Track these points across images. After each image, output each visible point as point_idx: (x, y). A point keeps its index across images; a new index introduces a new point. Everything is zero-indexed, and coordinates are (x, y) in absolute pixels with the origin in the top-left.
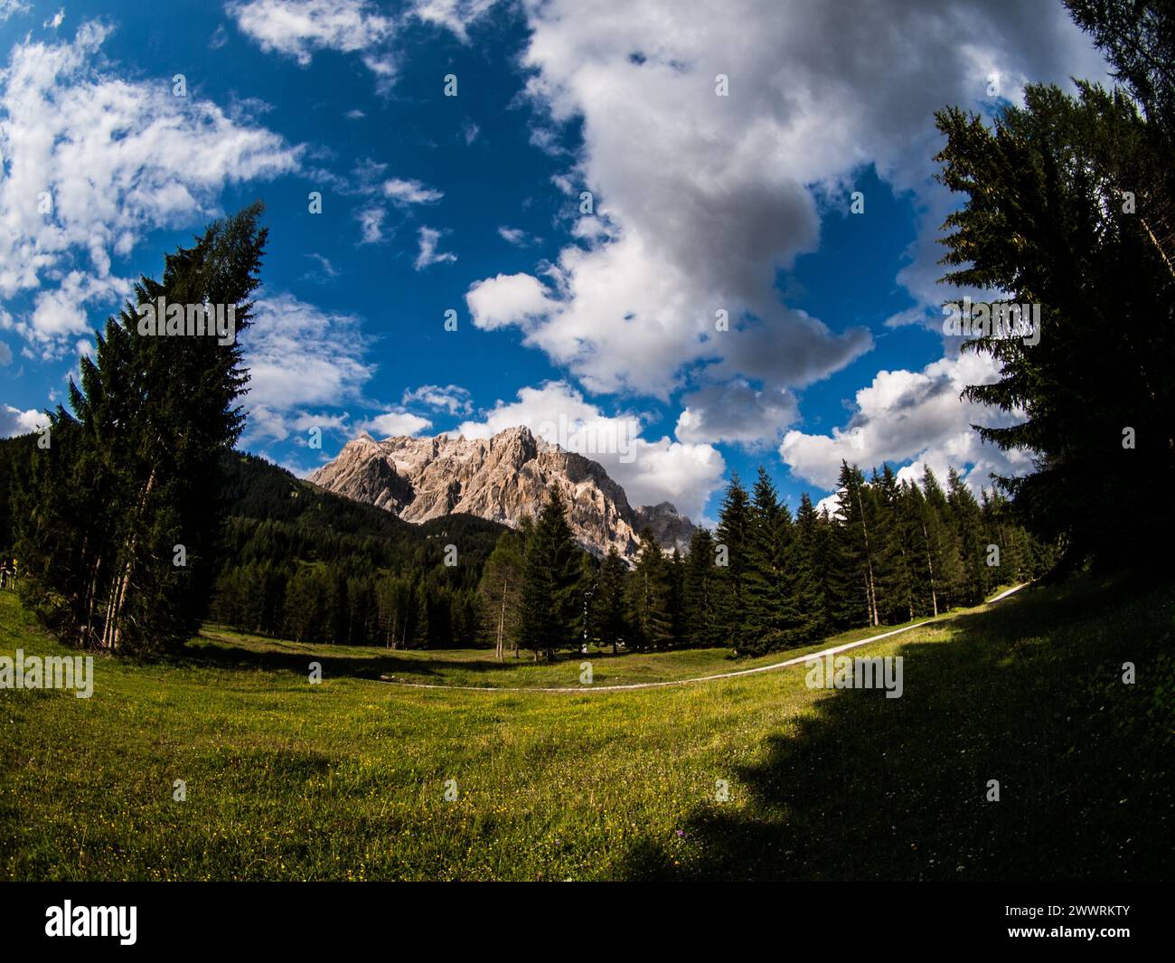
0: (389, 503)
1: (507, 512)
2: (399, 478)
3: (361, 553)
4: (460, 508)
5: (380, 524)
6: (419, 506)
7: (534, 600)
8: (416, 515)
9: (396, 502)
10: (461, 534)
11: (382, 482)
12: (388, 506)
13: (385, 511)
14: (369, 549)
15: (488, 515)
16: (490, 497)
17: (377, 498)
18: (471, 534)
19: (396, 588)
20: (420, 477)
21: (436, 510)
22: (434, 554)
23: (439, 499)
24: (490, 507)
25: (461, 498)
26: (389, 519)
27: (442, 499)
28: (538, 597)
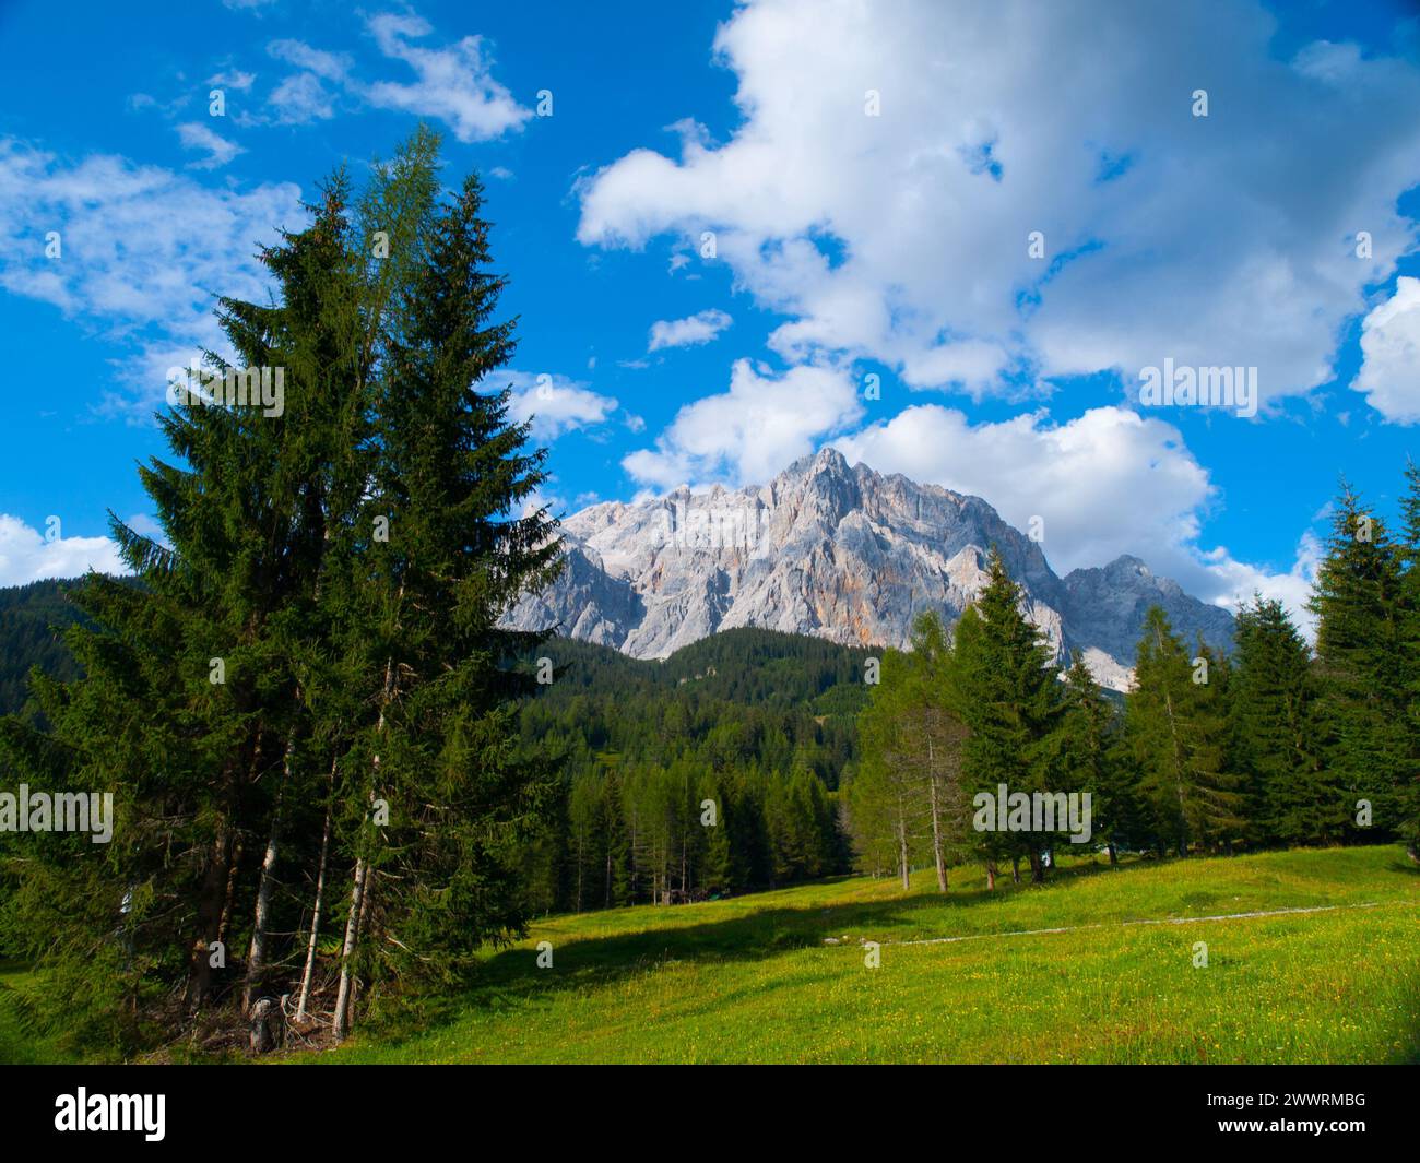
0: (598, 630)
1: (821, 615)
2: (611, 581)
3: (566, 731)
4: (732, 620)
5: (589, 672)
6: (656, 627)
7: (993, 767)
8: (652, 644)
9: (611, 626)
10: (742, 666)
11: (579, 593)
12: (597, 636)
13: (594, 645)
14: (579, 722)
15: (786, 623)
16: (785, 590)
17: (574, 623)
18: (762, 664)
19: (661, 785)
20: (650, 574)
21: (689, 627)
22: (701, 711)
23: (692, 607)
24: (789, 609)
25: (731, 600)
26: (604, 659)
27: (697, 605)
28: (1000, 760)
